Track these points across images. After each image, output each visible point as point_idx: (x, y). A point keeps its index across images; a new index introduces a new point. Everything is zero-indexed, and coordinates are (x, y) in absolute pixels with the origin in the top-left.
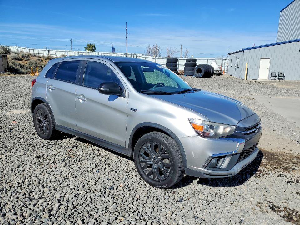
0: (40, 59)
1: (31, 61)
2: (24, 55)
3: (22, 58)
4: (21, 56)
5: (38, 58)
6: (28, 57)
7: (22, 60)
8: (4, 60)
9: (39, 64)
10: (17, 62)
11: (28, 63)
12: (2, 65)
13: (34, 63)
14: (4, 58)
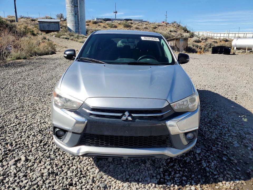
0: (215, 41)
1: (207, 43)
2: (203, 38)
3: (202, 41)
4: (200, 39)
5: (213, 40)
6: (206, 39)
7: (200, 42)
8: (185, 42)
9: (213, 45)
10: (196, 44)
11: (204, 44)
12: (183, 46)
13: (209, 44)
14: (185, 41)
